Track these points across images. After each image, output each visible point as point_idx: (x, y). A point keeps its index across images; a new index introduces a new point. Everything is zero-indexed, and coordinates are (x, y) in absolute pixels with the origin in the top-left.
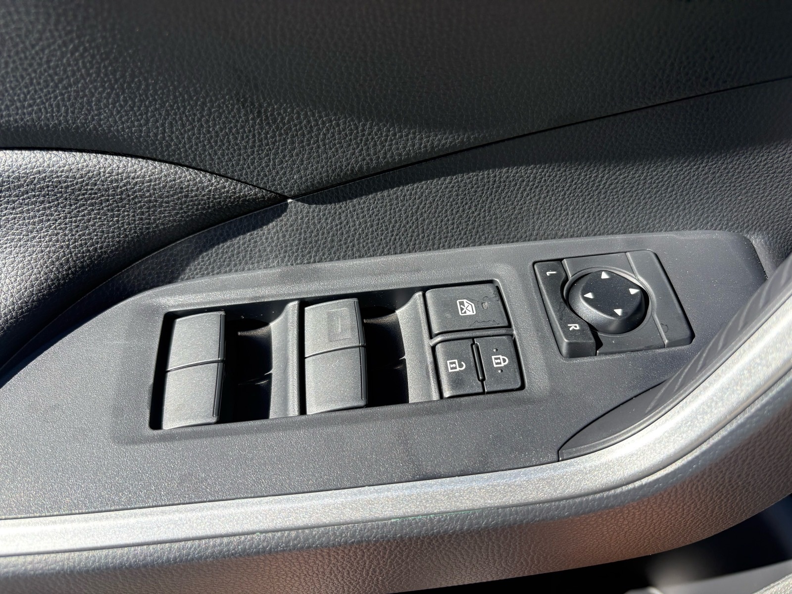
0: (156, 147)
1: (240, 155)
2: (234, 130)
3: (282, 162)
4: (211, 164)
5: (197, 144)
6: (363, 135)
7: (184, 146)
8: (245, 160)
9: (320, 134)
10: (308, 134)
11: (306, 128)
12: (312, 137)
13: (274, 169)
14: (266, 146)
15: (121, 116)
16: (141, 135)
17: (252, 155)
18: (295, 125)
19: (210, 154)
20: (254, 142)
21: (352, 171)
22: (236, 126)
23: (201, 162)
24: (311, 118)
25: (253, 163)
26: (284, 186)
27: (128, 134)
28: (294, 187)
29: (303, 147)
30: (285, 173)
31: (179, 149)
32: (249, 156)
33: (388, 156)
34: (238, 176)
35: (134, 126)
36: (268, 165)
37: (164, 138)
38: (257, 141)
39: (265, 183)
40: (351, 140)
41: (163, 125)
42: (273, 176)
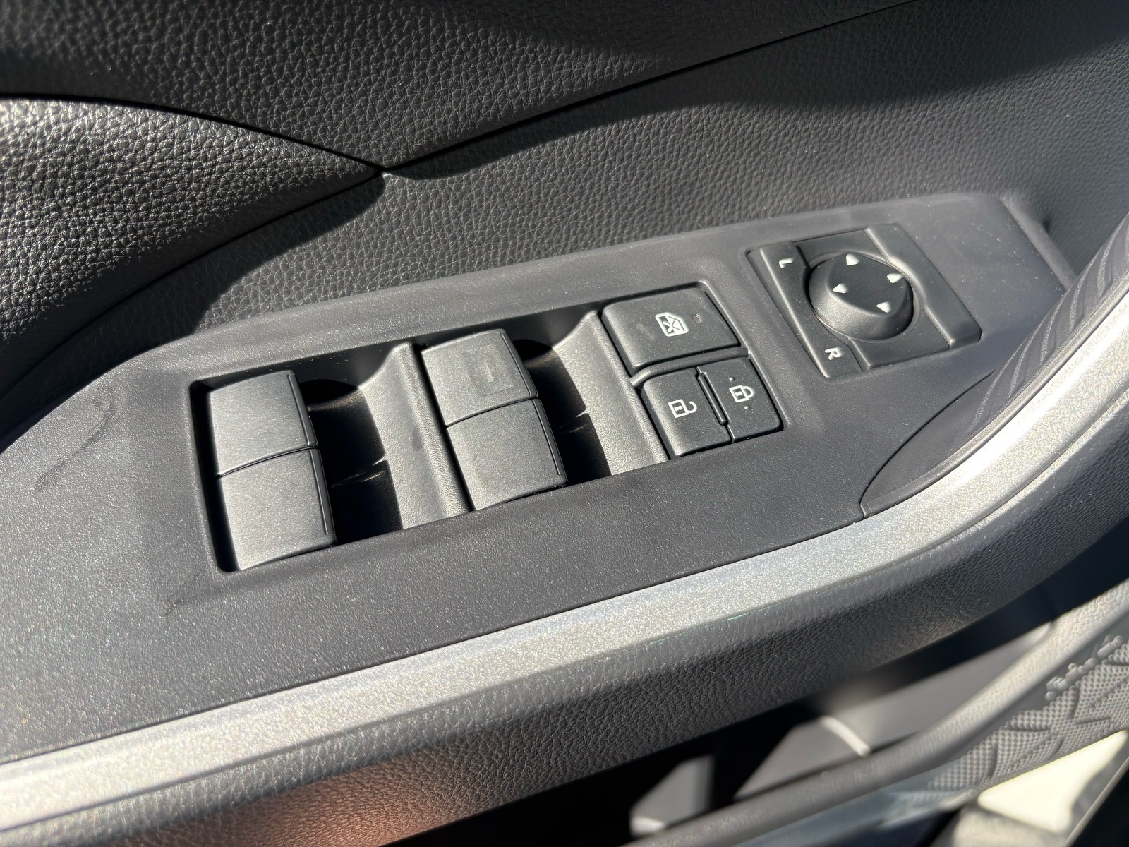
0: (171, 83)
1: (318, 94)
2: (314, 48)
3: (387, 103)
4: (264, 114)
5: (245, 75)
6: (522, 52)
7: (222, 80)
8: (326, 103)
9: (454, 51)
10: (436, 52)
11: (435, 42)
12: (440, 58)
13: (371, 118)
14: (365, 76)
15: (116, 21)
16: (146, 58)
17: (339, 93)
18: (418, 37)
19: (266, 95)
20: (346, 69)
21: (495, 116)
22: (319, 39)
23: (247, 110)
24: (446, 23)
25: (338, 109)
26: (384, 147)
27: (122, 58)
28: (399, 149)
29: (424, 76)
30: (387, 126)
31: (213, 85)
32: (333, 96)
33: (554, 88)
34: (309, 133)
35: (136, 41)
36: (363, 112)
37: (187, 64)
38: (351, 68)
39: (352, 145)
40: (501, 62)
41: (190, 38)
42: (367, 132)
